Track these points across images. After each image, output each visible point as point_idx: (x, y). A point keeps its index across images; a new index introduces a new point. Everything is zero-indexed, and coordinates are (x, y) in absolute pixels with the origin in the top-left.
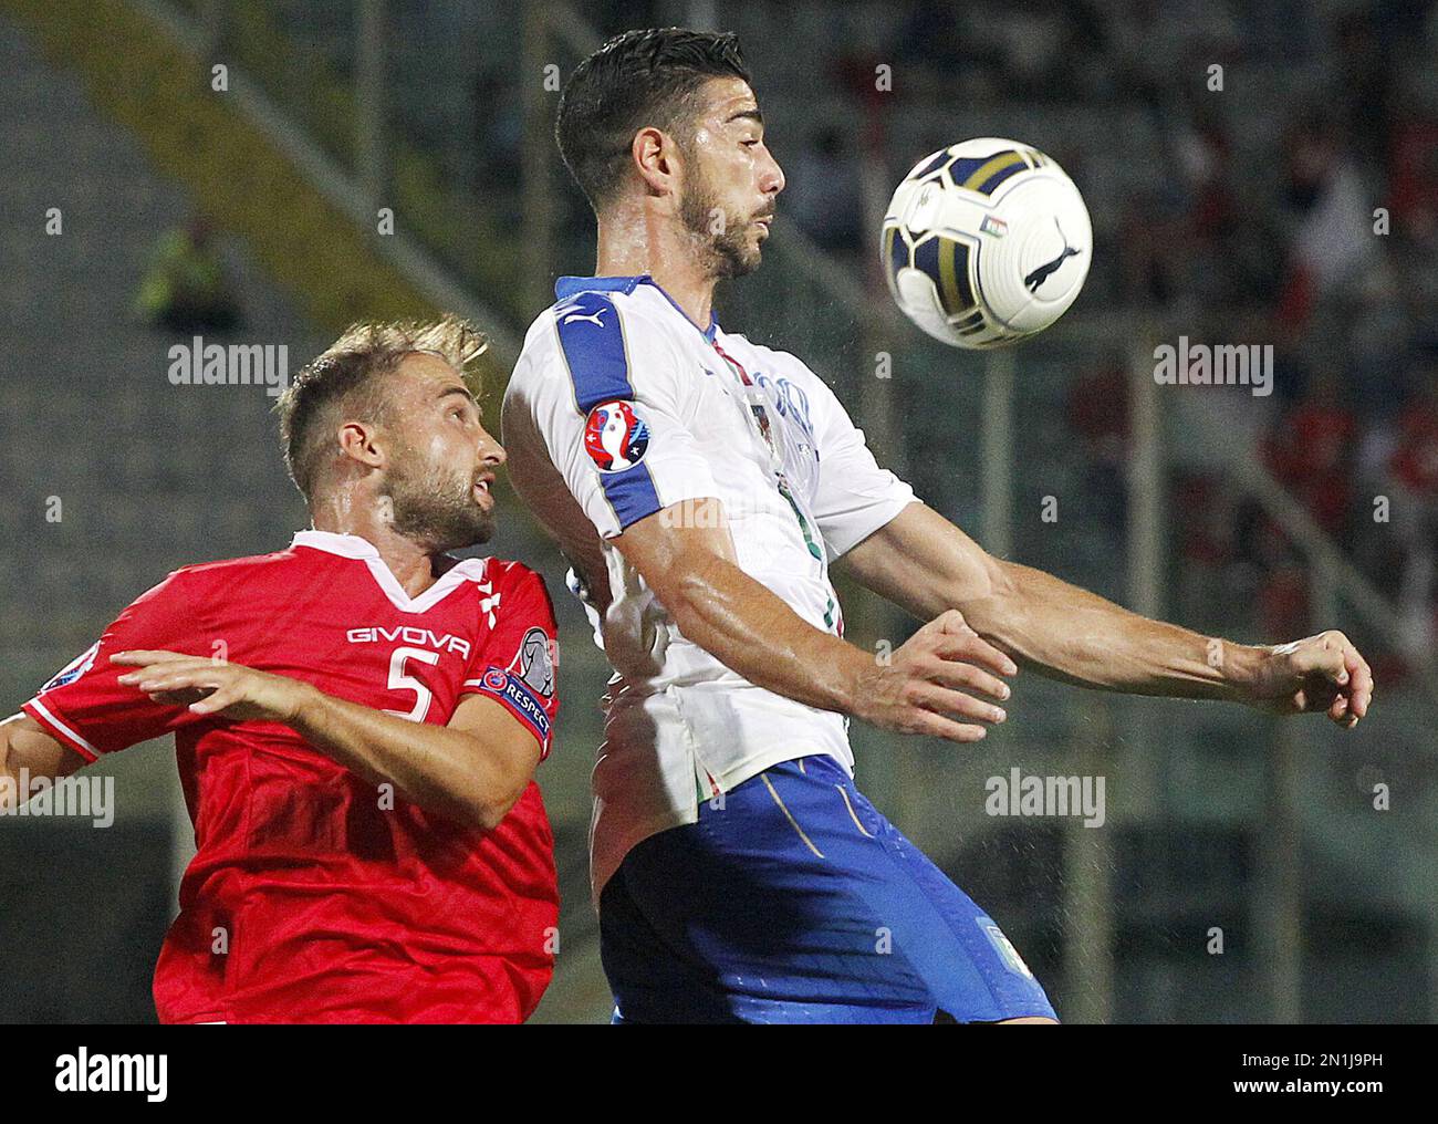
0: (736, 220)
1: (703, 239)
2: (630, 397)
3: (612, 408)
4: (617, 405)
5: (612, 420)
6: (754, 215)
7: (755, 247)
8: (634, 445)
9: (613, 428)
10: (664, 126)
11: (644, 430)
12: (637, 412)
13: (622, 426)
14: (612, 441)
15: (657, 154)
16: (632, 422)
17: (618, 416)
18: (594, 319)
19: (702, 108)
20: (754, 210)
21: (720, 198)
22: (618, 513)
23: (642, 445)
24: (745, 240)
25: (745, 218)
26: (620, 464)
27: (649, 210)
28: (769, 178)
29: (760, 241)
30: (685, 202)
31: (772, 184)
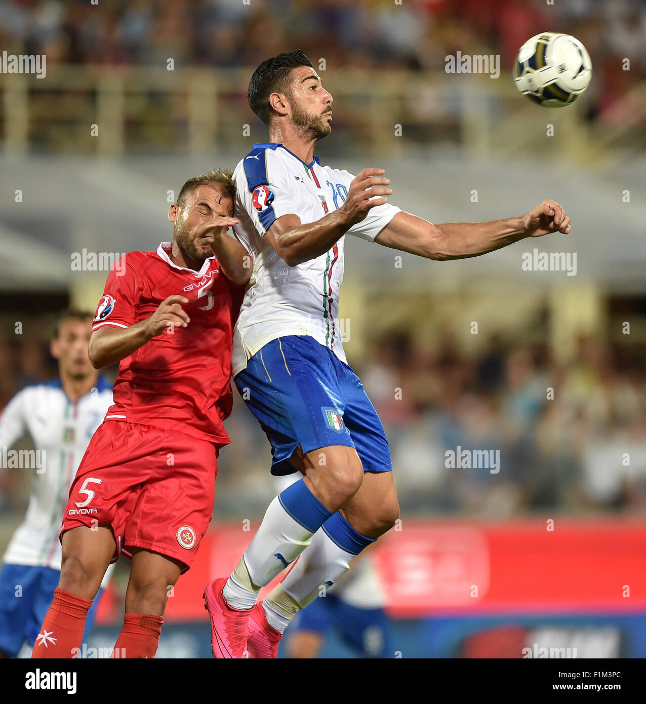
0: (316, 117)
1: (304, 127)
2: (267, 184)
3: (261, 189)
4: (262, 187)
5: (261, 193)
6: (322, 113)
7: (327, 124)
8: (269, 201)
9: (261, 196)
10: (280, 92)
11: (273, 195)
12: (270, 189)
13: (264, 195)
14: (261, 200)
15: (280, 101)
16: (269, 193)
17: (263, 191)
18: (256, 157)
19: (291, 81)
20: (321, 112)
21: (307, 111)
22: (264, 226)
23: (272, 199)
24: (321, 123)
25: (319, 115)
26: (265, 208)
27: (281, 123)
28: (326, 98)
29: (329, 121)
30: (294, 115)
31: (327, 100)
